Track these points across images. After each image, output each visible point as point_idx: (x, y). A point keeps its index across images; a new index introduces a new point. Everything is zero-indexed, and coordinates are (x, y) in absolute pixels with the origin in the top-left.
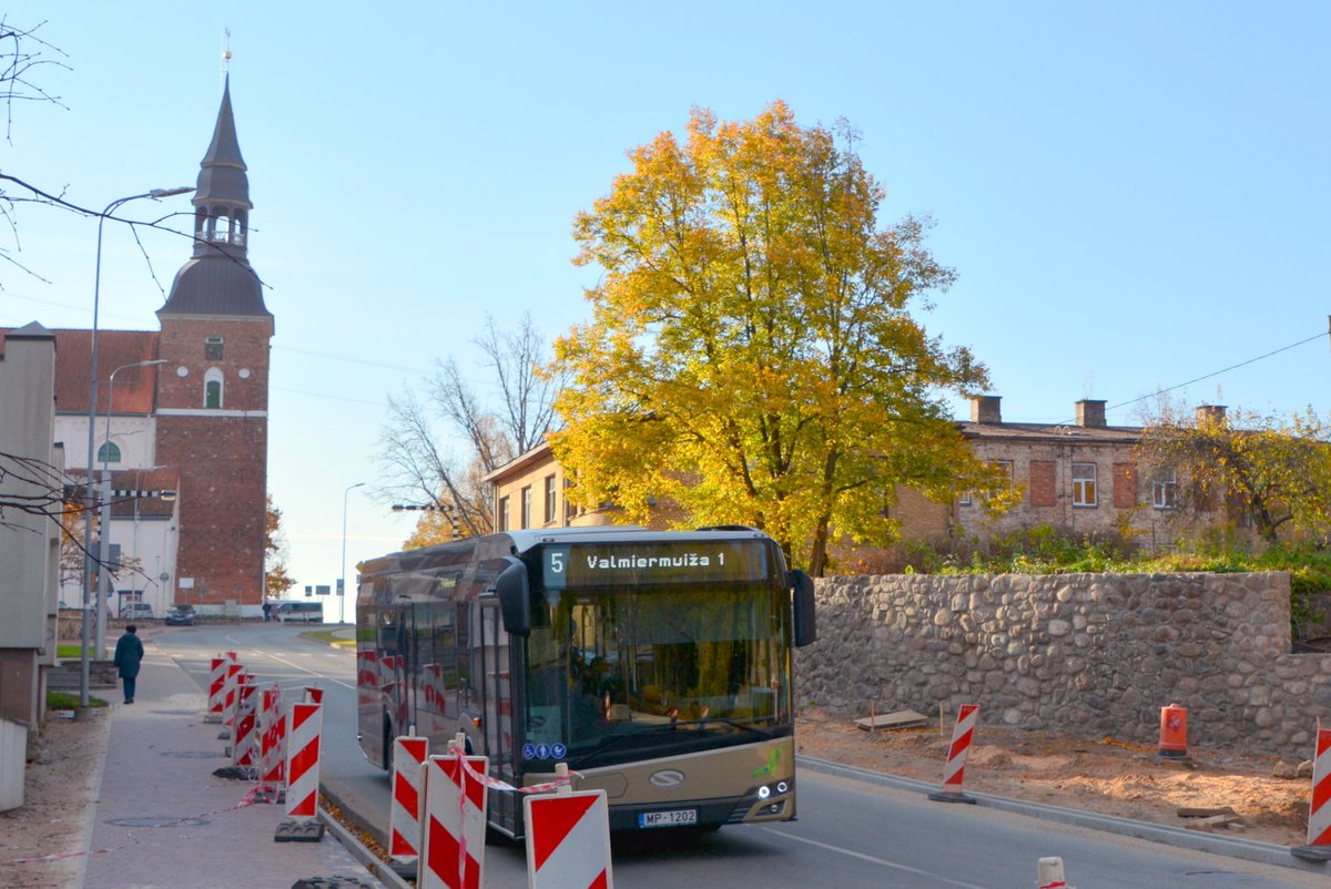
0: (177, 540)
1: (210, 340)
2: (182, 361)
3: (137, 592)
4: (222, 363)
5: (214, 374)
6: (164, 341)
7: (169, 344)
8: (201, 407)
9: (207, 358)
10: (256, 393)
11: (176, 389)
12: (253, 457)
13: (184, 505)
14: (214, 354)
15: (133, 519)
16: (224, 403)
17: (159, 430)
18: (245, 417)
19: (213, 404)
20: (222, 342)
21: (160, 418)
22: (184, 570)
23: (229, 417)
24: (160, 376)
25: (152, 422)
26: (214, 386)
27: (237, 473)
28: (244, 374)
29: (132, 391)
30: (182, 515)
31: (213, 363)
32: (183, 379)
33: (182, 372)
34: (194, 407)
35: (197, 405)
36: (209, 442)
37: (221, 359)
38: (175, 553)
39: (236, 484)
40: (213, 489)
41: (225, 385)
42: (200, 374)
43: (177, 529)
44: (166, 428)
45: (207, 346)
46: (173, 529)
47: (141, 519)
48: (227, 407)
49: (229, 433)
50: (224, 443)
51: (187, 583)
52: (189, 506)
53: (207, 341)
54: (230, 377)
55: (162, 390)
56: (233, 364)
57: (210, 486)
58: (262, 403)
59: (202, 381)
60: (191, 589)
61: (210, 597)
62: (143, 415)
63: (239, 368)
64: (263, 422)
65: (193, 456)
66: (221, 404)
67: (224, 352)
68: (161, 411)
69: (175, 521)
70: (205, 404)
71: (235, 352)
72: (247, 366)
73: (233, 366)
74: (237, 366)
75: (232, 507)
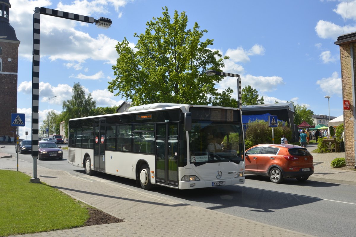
4: (2, 56)
12: (13, 88)
16: (2, 69)
20: (1, 49)
23: (4, 74)
28: (10, 60)
39: (7, 97)
41: (3, 63)
48: (3, 71)
49: (4, 80)
50: (2, 83)
54: (5, 61)
63: (8, 58)
64: (16, 76)
67: (2, 52)
71: (6, 52)
72: (10, 58)
73: (6, 57)
74: (7, 57)
75: (6, 104)
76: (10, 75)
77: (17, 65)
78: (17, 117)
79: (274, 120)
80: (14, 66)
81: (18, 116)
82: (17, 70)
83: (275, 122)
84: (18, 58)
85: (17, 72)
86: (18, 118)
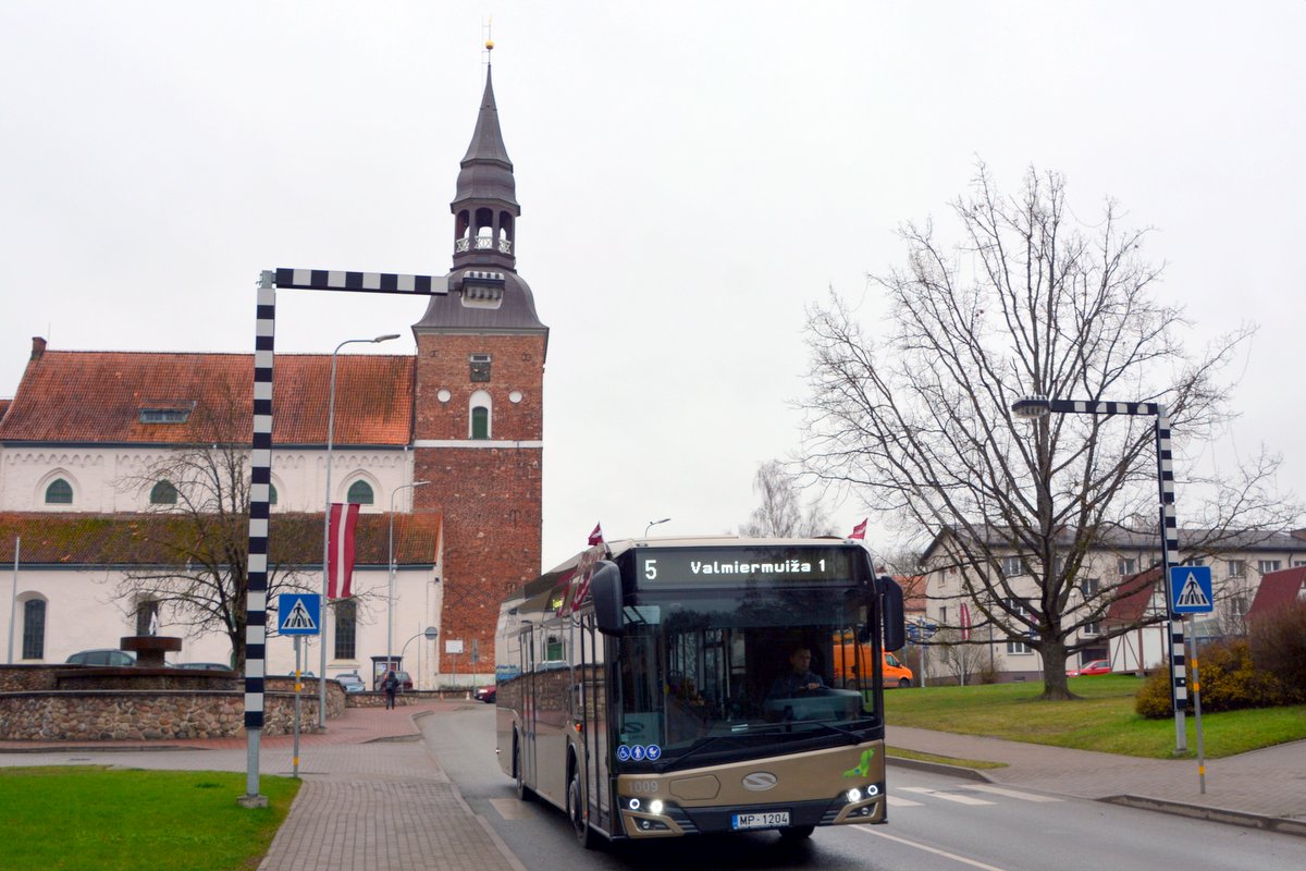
0: (441, 596)
1: (476, 358)
2: (444, 383)
3: (394, 659)
4: (490, 385)
5: (480, 399)
6: (422, 362)
7: (428, 365)
8: (466, 438)
9: (472, 381)
10: (528, 421)
11: (437, 417)
12: (528, 496)
13: (448, 554)
14: (480, 375)
15: (387, 569)
16: (493, 433)
17: (417, 465)
18: (518, 449)
19: (480, 433)
20: (489, 360)
21: (419, 452)
22: (450, 632)
23: (499, 449)
24: (417, 402)
25: (411, 456)
26: (480, 411)
27: (510, 515)
28: (516, 397)
29: (386, 420)
30: (446, 567)
31: (479, 385)
32: (444, 404)
33: (444, 396)
34: (457, 437)
35: (461, 435)
36: (476, 478)
37: (488, 381)
38: (438, 611)
39: (509, 529)
40: (481, 534)
41: (493, 411)
42: (463, 399)
43: (441, 583)
44: (426, 463)
45: (472, 365)
46: (437, 580)
47: (398, 569)
48: (496, 436)
49: (499, 468)
50: (493, 479)
51: (455, 646)
52: (454, 555)
53: (472, 359)
54: (499, 401)
55: (420, 419)
56: (502, 386)
57: (478, 530)
58: (536, 431)
59: (467, 407)
60: (458, 655)
61: (481, 664)
62: (401, 448)
63: (509, 390)
64: (538, 453)
65: (457, 495)
66: (489, 434)
67: (492, 372)
68: (420, 443)
69: (438, 570)
70: (470, 434)
71: (505, 372)
72: (518, 389)
73: (502, 390)
74: (507, 389)
75: (505, 556)
76: (518, 451)
77: (542, 415)
78: (296, 606)
79: (1192, 583)
80: (529, 419)
81: (299, 601)
82: (540, 429)
83: (1199, 591)
84: (542, 387)
85: (540, 439)
86: (299, 609)
